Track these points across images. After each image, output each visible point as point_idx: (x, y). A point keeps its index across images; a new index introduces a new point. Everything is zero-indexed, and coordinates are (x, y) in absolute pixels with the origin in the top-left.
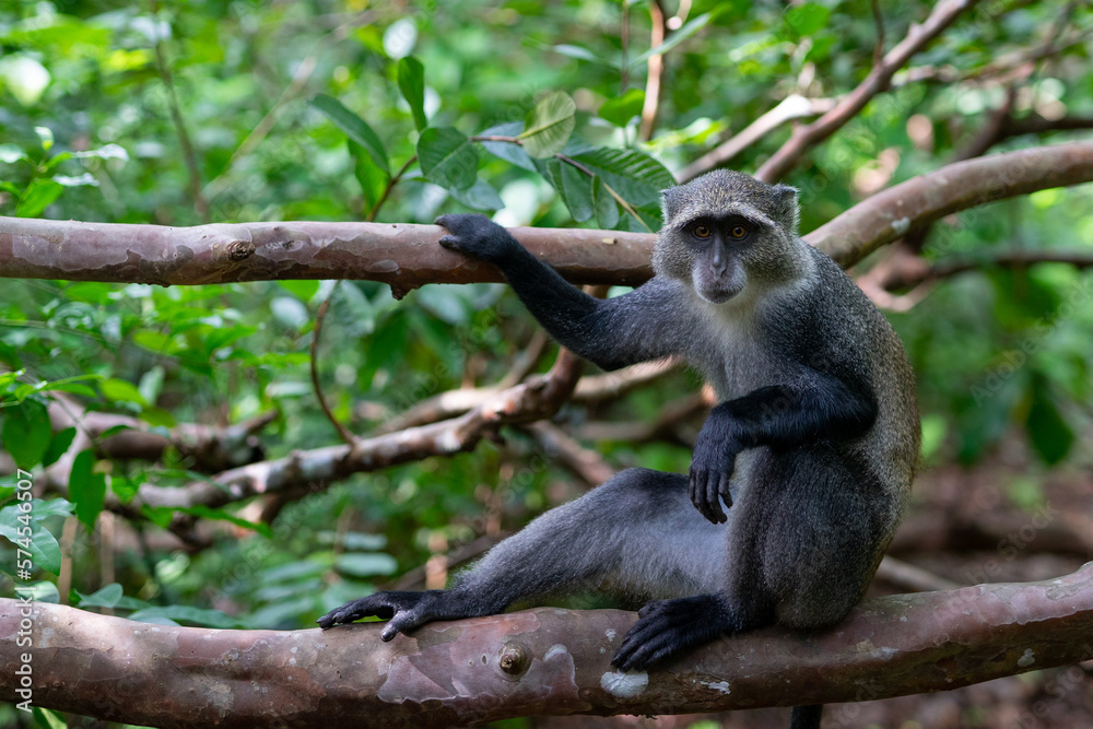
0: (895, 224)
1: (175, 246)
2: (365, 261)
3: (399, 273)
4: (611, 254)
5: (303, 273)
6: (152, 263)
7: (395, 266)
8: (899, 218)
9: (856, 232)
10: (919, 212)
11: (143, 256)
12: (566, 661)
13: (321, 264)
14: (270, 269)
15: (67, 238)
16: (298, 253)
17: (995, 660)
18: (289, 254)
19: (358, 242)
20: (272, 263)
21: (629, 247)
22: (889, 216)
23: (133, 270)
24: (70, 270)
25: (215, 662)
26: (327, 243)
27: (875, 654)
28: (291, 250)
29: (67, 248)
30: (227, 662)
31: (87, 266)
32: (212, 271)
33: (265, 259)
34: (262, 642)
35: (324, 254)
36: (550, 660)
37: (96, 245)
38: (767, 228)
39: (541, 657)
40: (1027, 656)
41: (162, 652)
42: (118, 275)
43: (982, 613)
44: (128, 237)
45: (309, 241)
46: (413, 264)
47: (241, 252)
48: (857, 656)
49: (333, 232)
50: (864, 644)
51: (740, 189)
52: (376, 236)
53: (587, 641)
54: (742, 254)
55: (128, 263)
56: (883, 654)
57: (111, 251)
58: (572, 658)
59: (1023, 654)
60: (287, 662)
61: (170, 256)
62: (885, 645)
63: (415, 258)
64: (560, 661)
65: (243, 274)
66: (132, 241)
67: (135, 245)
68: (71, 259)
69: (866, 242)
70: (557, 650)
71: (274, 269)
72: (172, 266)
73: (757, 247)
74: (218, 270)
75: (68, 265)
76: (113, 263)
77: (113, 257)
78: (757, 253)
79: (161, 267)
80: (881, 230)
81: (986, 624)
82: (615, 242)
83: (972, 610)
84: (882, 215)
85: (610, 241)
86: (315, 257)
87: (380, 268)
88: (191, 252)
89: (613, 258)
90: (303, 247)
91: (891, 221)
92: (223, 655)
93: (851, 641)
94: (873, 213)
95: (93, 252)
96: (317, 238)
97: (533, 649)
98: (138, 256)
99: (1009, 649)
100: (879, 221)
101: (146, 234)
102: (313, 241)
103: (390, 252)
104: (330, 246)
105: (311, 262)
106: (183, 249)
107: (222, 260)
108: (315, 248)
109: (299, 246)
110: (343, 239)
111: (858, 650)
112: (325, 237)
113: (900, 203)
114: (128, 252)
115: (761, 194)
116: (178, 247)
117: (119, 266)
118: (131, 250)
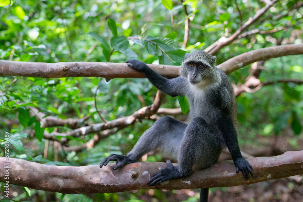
0: (239, 65)
1: (50, 68)
2: (98, 72)
3: (107, 75)
4: (162, 70)
5: (83, 75)
6: (44, 72)
7: (106, 73)
8: (240, 63)
9: (228, 66)
10: (245, 61)
11: (42, 70)
12: (148, 175)
13: (87, 73)
14: (74, 74)
15: (23, 66)
16: (81, 70)
17: (261, 177)
18: (79, 70)
19: (97, 67)
20: (75, 72)
21: (167, 69)
22: (237, 62)
23: (39, 74)
24: (23, 74)
25: (59, 174)
26: (89, 67)
27: (229, 175)
28: (79, 69)
29: (23, 68)
30: (62, 174)
31: (28, 73)
32: (59, 74)
33: (73, 71)
34: (71, 169)
35: (88, 70)
36: (144, 175)
37: (30, 68)
38: (209, 67)
39: (142, 174)
40: (269, 176)
41: (46, 171)
42: (36, 75)
43: (257, 164)
44: (38, 66)
45: (84, 67)
46: (110, 73)
47: (66, 69)
48: (224, 175)
49: (90, 65)
50: (226, 172)
51: (204, 56)
52: (101, 65)
53: (154, 170)
54: (201, 72)
55: (38, 72)
56: (231, 175)
57: (34, 69)
58: (149, 174)
59: (268, 175)
60: (77, 174)
61: (48, 70)
62: (231, 172)
63: (111, 71)
64: (147, 176)
65: (67, 75)
66: (39, 66)
67: (40, 68)
68: (24, 71)
69: (231, 69)
70: (146, 172)
71: (75, 74)
72: (49, 73)
73: (206, 72)
74: (61, 74)
75: (23, 73)
76: (34, 72)
77: (34, 71)
78: (205, 73)
79: (46, 73)
80: (235, 66)
81: (258, 167)
82: (163, 67)
83: (255, 164)
84: (235, 62)
85: (162, 67)
86: (86, 71)
87: (102, 74)
88: (54, 69)
89: (163, 72)
90: (83, 68)
91: (238, 64)
92: (61, 173)
93: (223, 171)
94: (233, 62)
95: (29, 69)
96: (86, 66)
97: (139, 172)
98: (40, 70)
99: (264, 174)
100: (234, 64)
101: (43, 65)
102: (85, 67)
103: (105, 70)
104: (89, 68)
105: (84, 72)
106: (52, 68)
107: (61, 71)
108: (85, 69)
109: (81, 68)
110: (93, 66)
111: (224, 173)
112: (88, 66)
113: (240, 59)
114: (38, 69)
115: (209, 58)
116: (51, 68)
117: (36, 73)
118: (39, 69)
